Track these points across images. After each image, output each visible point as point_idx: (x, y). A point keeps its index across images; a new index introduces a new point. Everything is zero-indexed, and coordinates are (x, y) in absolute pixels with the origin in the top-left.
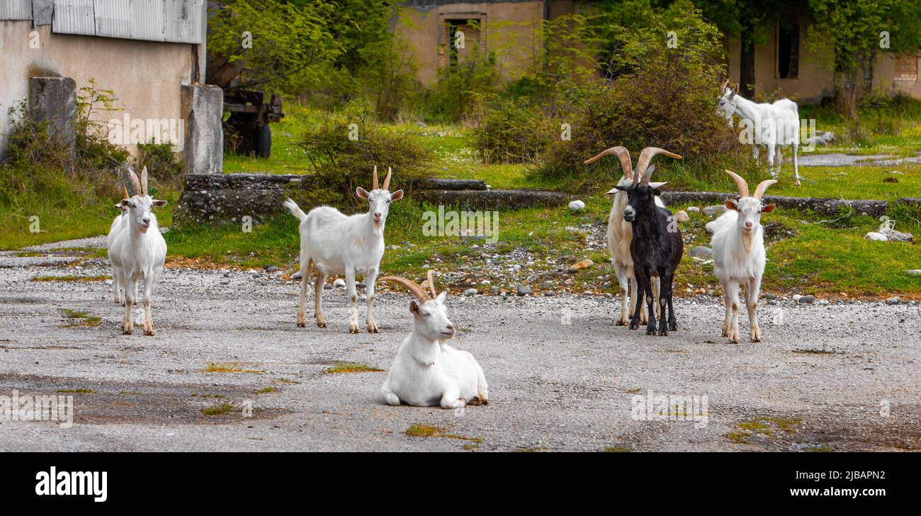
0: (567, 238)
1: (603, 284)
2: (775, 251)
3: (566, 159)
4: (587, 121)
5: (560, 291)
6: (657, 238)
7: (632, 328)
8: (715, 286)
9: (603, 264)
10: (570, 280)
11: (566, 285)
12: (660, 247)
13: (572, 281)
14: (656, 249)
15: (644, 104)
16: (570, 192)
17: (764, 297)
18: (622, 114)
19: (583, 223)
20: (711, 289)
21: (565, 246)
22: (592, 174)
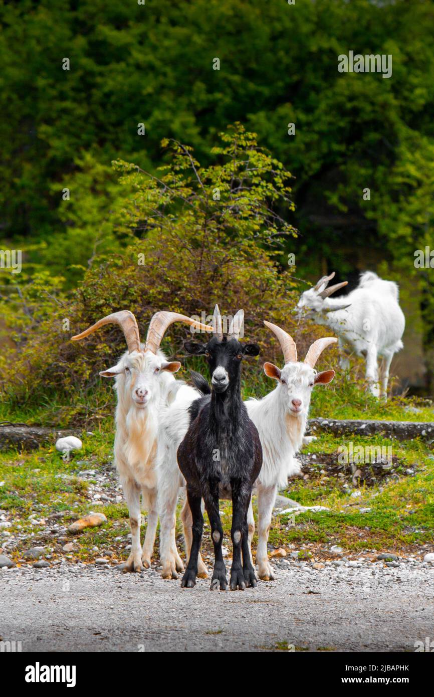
0: (59, 489)
1: (124, 547)
2: (392, 494)
3: (47, 376)
4: (80, 314)
5: (57, 561)
6: (235, 431)
7: (185, 585)
8: (300, 545)
9: (122, 520)
10: (71, 544)
11: (65, 553)
12: (237, 445)
13: (74, 545)
14: (230, 448)
15: (169, 284)
16: (58, 427)
17: (379, 559)
18: (135, 302)
19: (81, 469)
20: (296, 549)
21: (57, 499)
22: (92, 397)
